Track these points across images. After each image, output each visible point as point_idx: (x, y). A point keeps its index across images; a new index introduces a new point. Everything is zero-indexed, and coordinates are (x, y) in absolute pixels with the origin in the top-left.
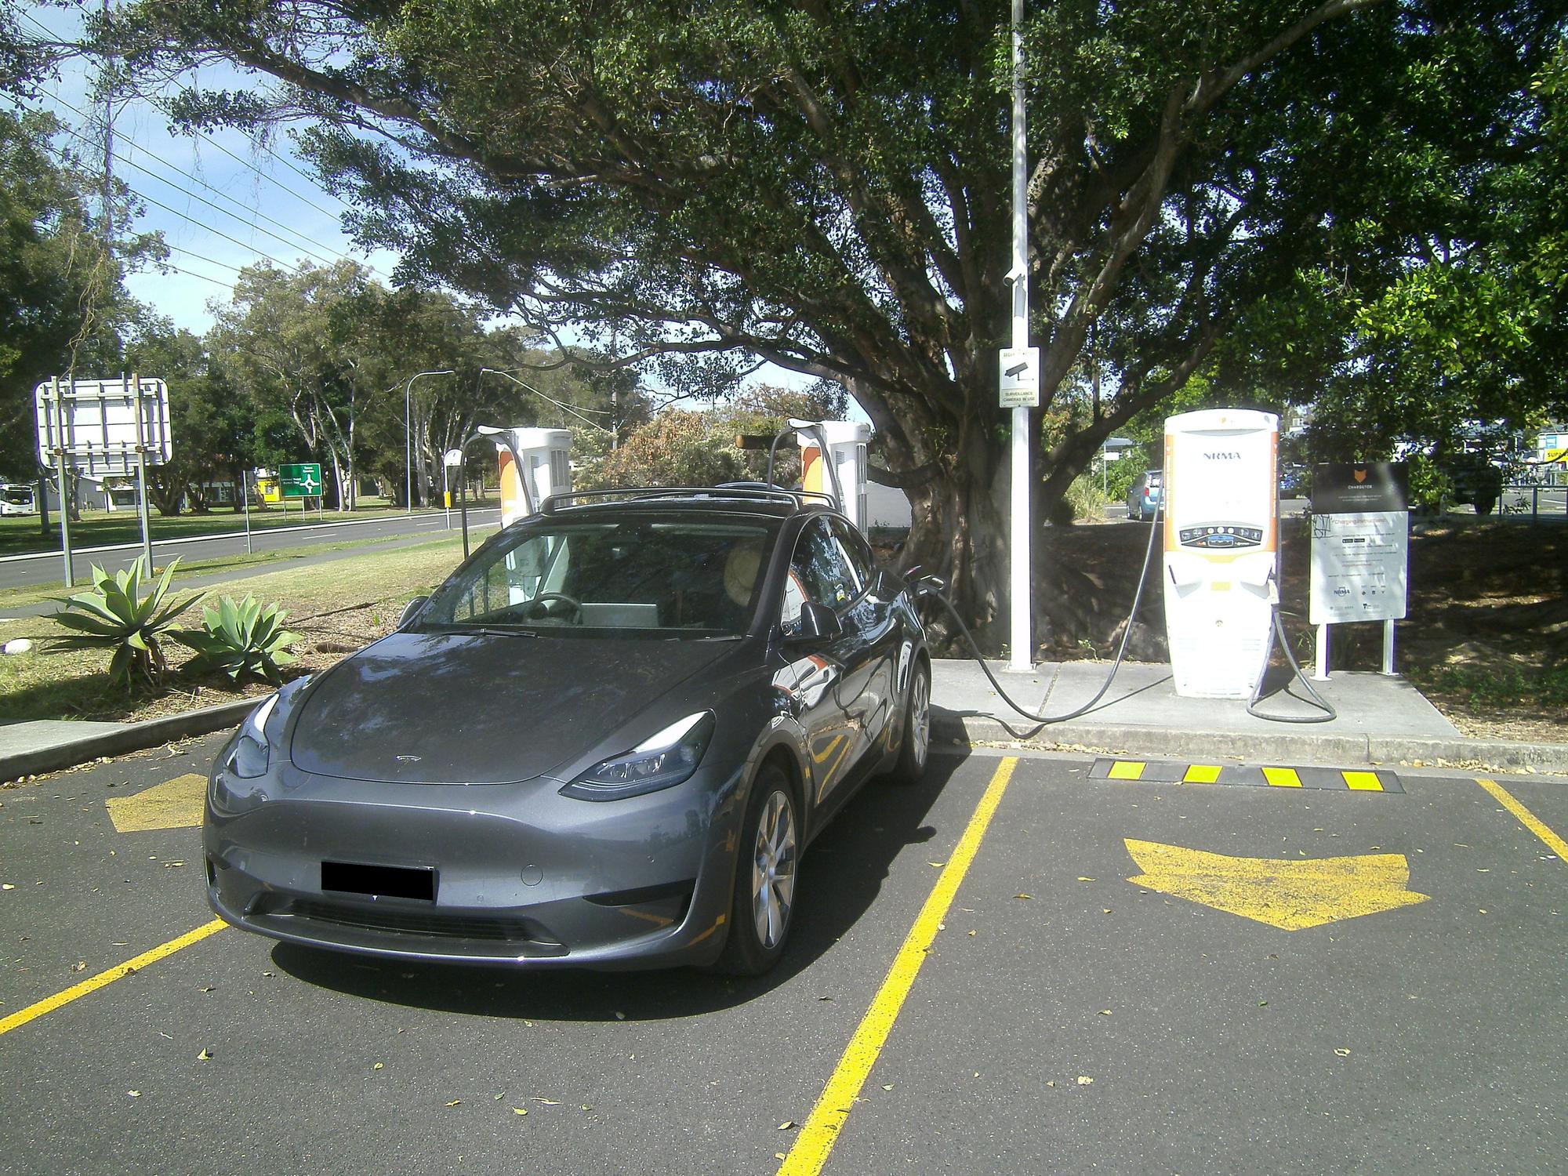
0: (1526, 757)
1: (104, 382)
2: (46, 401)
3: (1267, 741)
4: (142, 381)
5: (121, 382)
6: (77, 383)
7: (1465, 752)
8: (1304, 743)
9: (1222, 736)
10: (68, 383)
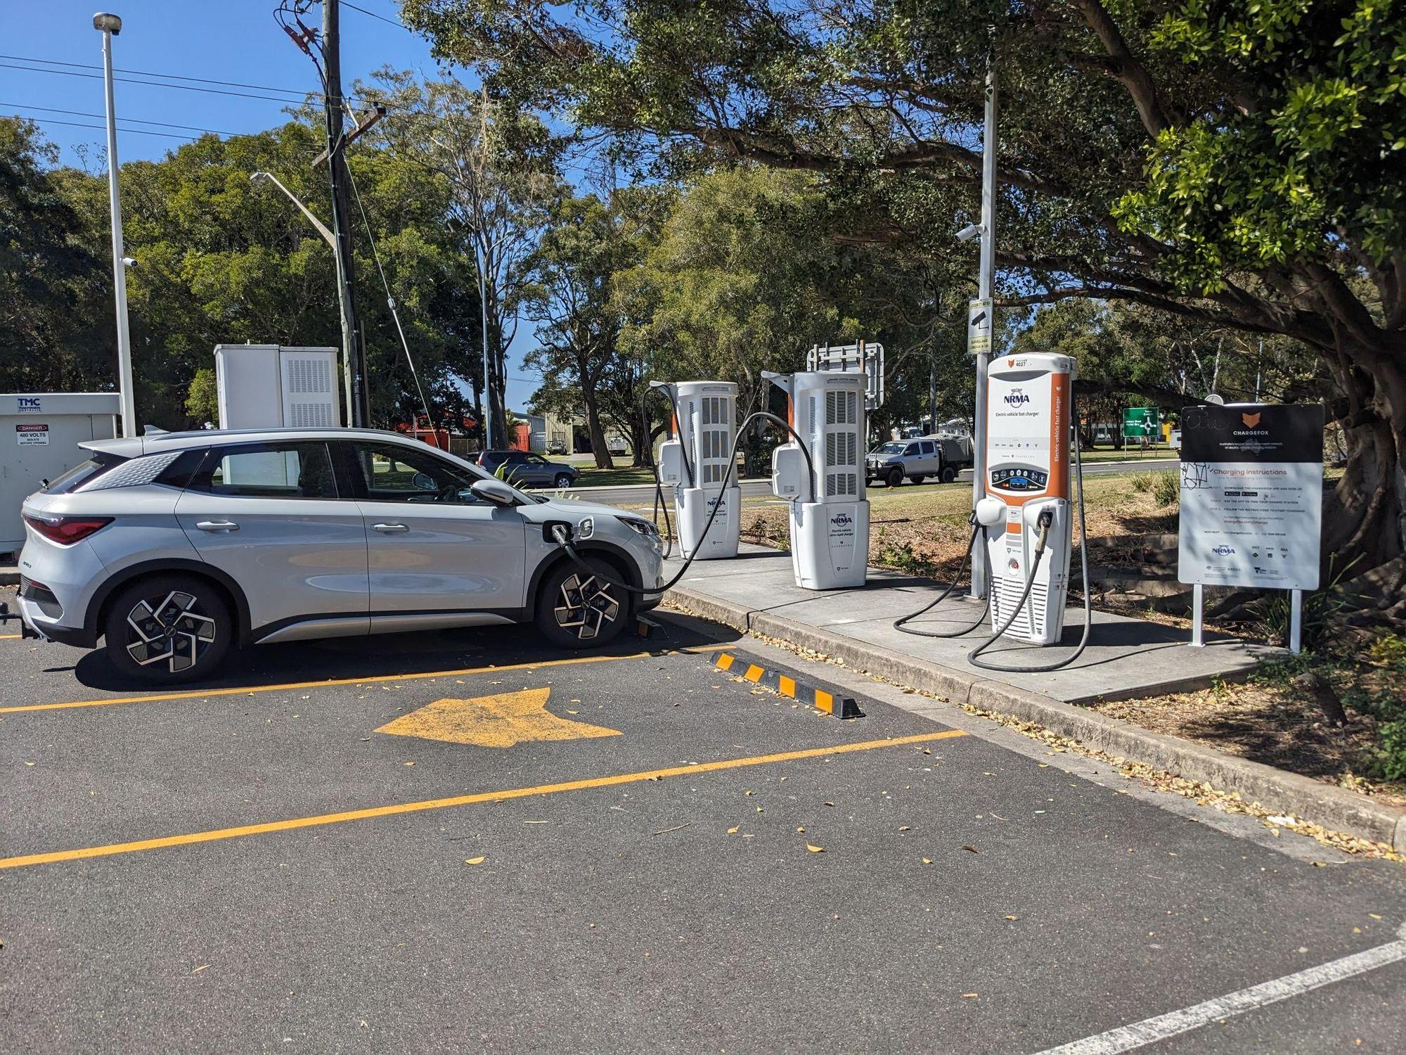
0: (1079, 732)
1: (846, 348)
2: (812, 363)
3: (910, 669)
4: (867, 346)
5: (855, 347)
6: (831, 349)
7: (1034, 714)
8: (931, 677)
9: (887, 660)
10: (825, 350)
